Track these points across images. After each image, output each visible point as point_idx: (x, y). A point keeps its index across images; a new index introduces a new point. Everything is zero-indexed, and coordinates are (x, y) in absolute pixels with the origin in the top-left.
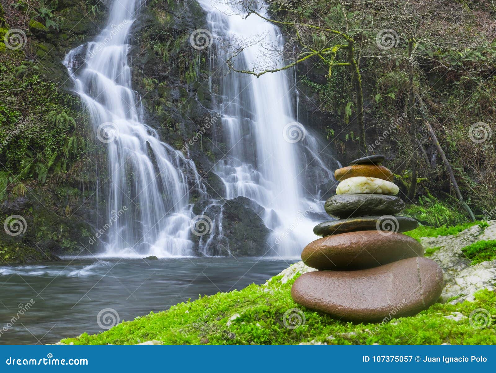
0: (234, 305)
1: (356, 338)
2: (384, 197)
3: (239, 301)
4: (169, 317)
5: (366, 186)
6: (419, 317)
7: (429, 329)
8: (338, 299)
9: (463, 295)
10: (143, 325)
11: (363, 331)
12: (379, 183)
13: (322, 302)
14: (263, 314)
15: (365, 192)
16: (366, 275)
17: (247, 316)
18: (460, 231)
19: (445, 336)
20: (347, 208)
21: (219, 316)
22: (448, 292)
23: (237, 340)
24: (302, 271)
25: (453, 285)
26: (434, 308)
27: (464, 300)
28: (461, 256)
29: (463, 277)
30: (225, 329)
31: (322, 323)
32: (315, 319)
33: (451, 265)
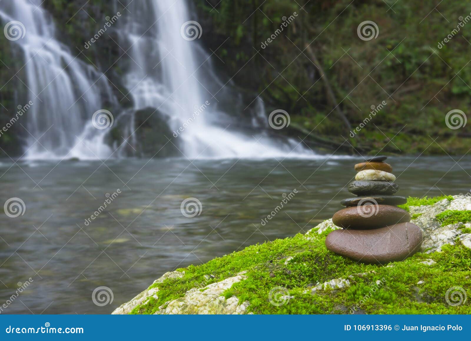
0: (288, 249)
1: (366, 276)
2: (386, 183)
3: (291, 246)
4: (246, 256)
5: (375, 176)
6: (406, 262)
7: (411, 271)
8: (355, 248)
9: (435, 247)
10: (229, 261)
11: (371, 272)
12: (383, 173)
13: (345, 250)
14: (308, 257)
15: (374, 179)
16: (373, 233)
17: (298, 259)
18: (435, 202)
19: (421, 276)
20: (362, 190)
21: (278, 256)
22: (426, 245)
23: (292, 275)
24: (331, 226)
25: (429, 240)
26: (416, 256)
27: (435, 251)
28: (435, 220)
29: (435, 235)
30: (284, 267)
31: (345, 263)
32: (340, 260)
33: (428, 226)
